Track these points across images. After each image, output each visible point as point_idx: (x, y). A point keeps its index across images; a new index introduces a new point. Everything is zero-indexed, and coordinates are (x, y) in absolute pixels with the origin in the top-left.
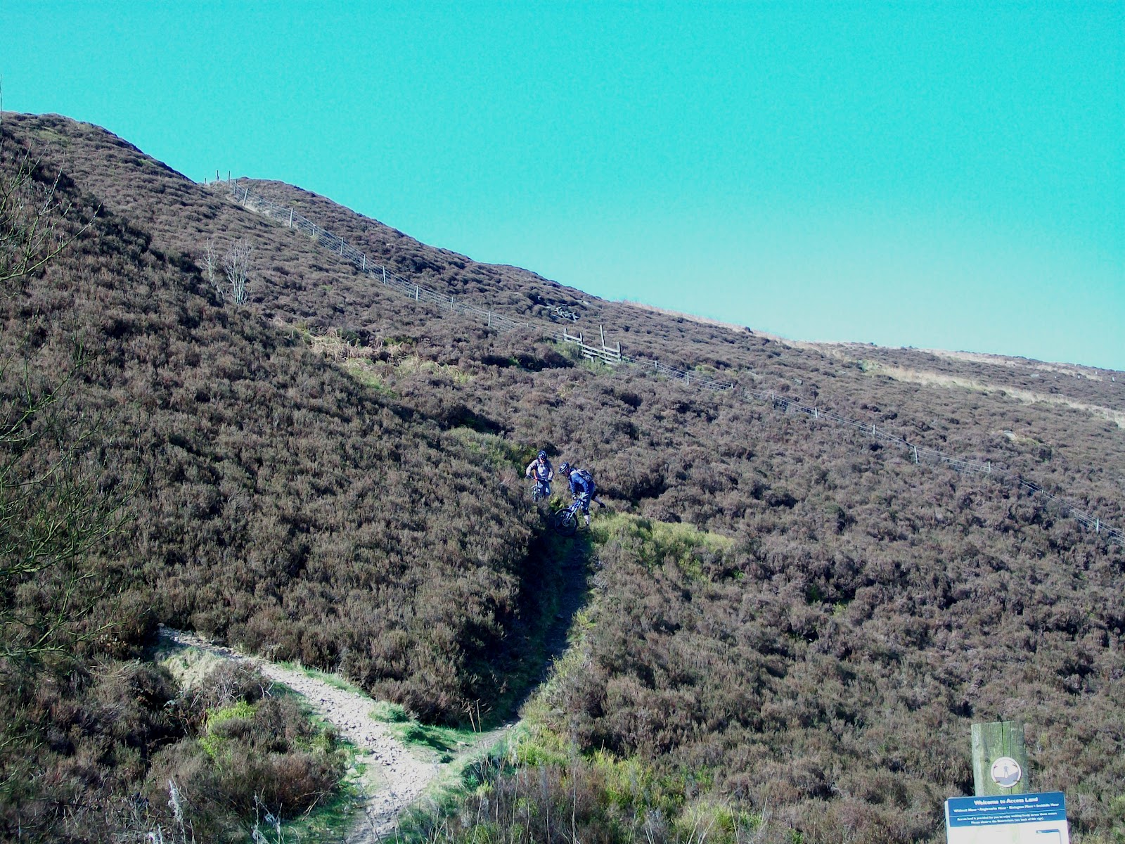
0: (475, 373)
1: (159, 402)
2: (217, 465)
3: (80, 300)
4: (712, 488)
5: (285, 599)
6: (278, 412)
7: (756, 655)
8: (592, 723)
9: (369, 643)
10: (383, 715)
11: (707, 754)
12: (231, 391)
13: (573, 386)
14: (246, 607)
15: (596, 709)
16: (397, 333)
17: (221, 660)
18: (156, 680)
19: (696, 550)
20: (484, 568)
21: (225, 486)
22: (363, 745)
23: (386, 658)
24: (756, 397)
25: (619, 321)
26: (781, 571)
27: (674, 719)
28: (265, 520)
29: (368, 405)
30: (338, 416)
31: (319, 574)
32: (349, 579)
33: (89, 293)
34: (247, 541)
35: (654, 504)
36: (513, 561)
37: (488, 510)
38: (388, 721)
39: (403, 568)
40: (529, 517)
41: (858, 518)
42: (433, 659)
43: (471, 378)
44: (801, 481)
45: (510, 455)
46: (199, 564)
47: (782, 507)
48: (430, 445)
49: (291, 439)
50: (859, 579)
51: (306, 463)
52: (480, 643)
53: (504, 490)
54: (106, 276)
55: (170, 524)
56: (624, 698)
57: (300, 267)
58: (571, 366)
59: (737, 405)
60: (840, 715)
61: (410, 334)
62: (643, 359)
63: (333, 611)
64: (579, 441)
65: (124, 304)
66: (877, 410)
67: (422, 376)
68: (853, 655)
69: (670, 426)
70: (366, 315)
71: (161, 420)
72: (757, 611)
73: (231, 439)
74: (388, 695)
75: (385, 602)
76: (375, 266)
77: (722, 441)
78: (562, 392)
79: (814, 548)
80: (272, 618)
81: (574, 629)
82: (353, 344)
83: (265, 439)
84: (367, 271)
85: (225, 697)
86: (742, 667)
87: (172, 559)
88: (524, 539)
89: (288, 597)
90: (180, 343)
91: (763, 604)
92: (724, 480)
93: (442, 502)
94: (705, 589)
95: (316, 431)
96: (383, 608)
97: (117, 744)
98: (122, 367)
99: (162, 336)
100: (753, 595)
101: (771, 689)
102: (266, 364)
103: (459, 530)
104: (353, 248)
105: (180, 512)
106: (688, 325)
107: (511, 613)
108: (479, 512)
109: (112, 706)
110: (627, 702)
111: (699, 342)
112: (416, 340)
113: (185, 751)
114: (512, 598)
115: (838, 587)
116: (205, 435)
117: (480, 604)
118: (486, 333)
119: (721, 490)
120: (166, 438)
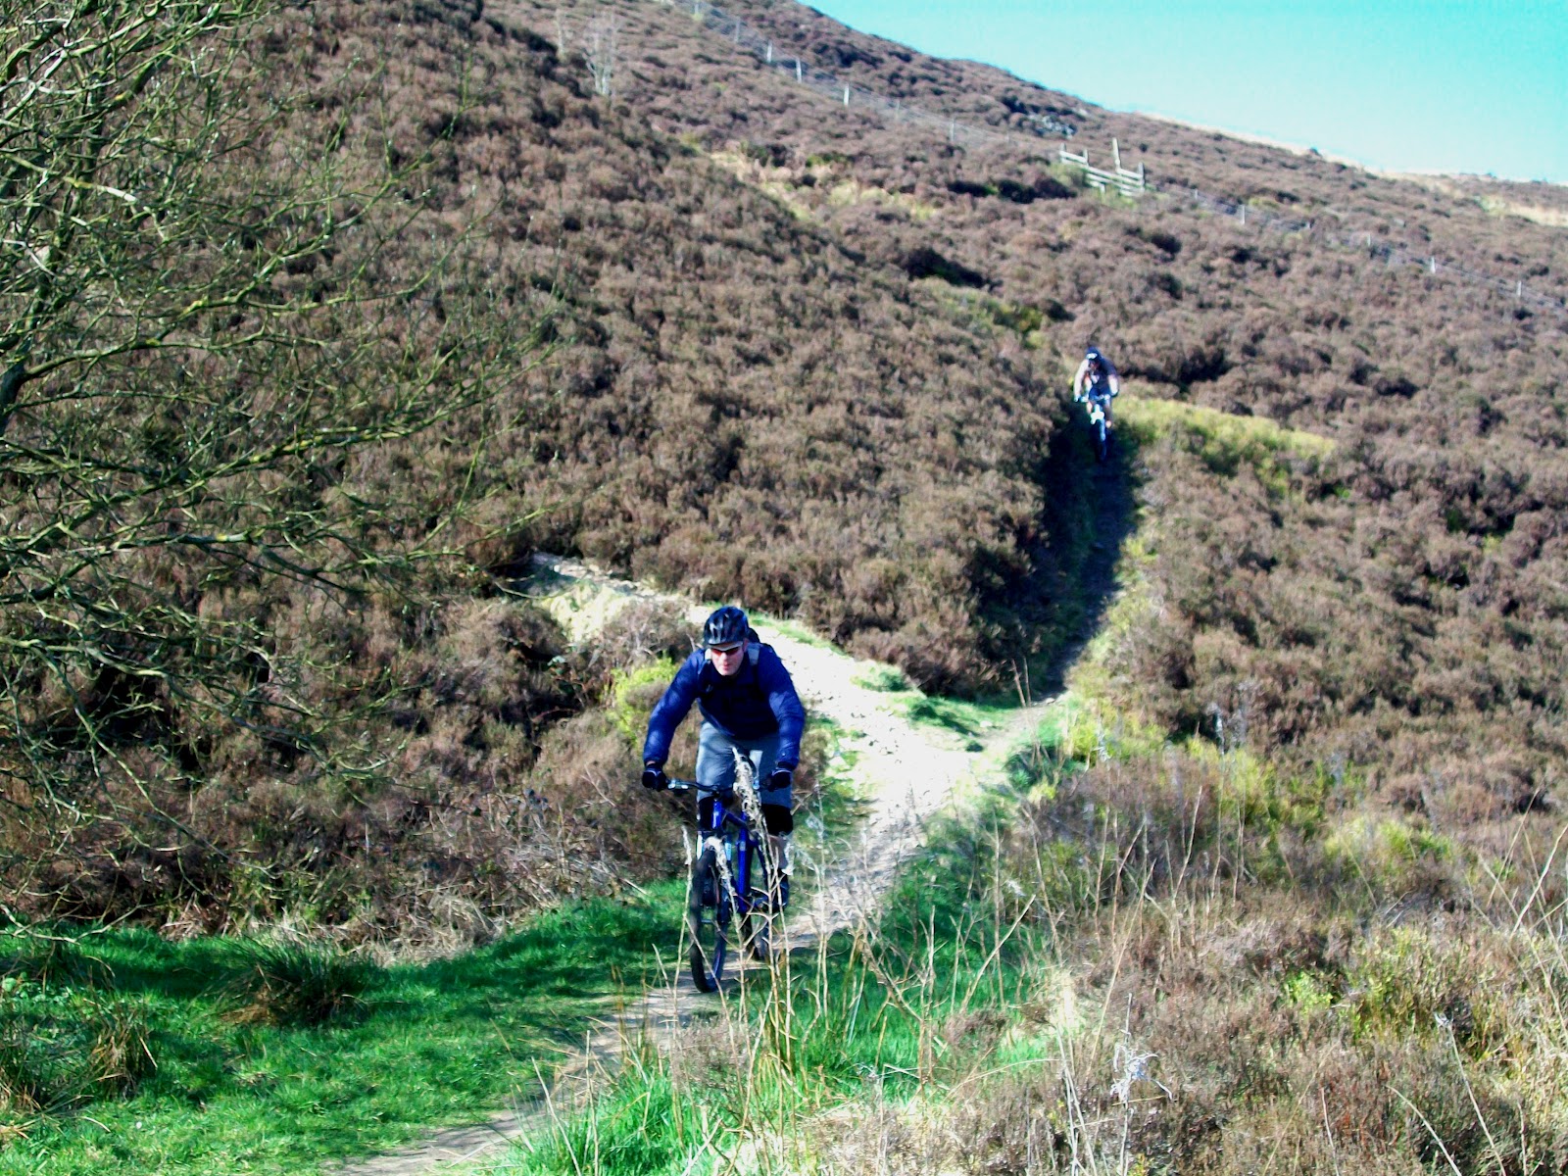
0: (939, 205)
1: (512, 230)
2: (603, 320)
3: (392, 85)
4: (1296, 369)
5: (711, 514)
6: (681, 246)
7: (1391, 606)
8: (1177, 697)
9: (838, 577)
10: (871, 681)
11: (1354, 746)
12: (613, 217)
13: (1080, 224)
14: (656, 523)
15: (1180, 679)
16: (824, 149)
17: (626, 600)
18: (534, 626)
19: (1281, 455)
20: (991, 472)
21: (616, 349)
22: (847, 724)
23: (865, 599)
24: (1344, 242)
25: (1133, 138)
26: (1406, 487)
27: (1297, 694)
28: (677, 400)
29: (806, 240)
30: (767, 254)
31: (758, 478)
32: (802, 484)
33: (402, 76)
34: (653, 429)
35: (1214, 390)
36: (1031, 465)
37: (987, 391)
38: (879, 689)
39: (878, 471)
40: (1046, 402)
41: (1508, 415)
42: (935, 601)
43: (935, 212)
44: (1420, 361)
45: (1002, 320)
46: (585, 461)
47: (1395, 397)
48: (897, 299)
49: (702, 285)
50: (1520, 500)
51: (727, 319)
52: (997, 580)
53: (1007, 365)
54: (428, 53)
55: (540, 403)
56: (1222, 662)
57: (680, 57)
58: (1074, 195)
59: (1316, 251)
60: (1524, 694)
61: (842, 150)
62: (1175, 188)
63: (781, 530)
64: (1098, 301)
65: (452, 91)
66: (1516, 262)
67: (866, 208)
68: (1521, 609)
69: (1224, 281)
70: (778, 123)
71: (517, 254)
72: (1378, 543)
73: (620, 284)
74: (874, 654)
75: (857, 518)
76: (785, 57)
77: (1302, 302)
78: (1066, 231)
79: (1452, 455)
80: (695, 537)
81: (1125, 563)
82: (763, 164)
83: (665, 285)
84: (774, 65)
85: (638, 651)
86: (1377, 620)
87: (544, 454)
88: (1042, 434)
89: (715, 508)
90: (535, 148)
91: (1386, 534)
92: (1311, 357)
93: (922, 377)
94: (1300, 512)
95: (737, 274)
96: (855, 528)
97: (489, 719)
98: (455, 180)
99: (510, 138)
100: (1370, 520)
101: (1421, 654)
102: (659, 180)
103: (952, 419)
104: (752, 31)
105: (553, 385)
106: (1230, 145)
107: (1036, 537)
108: (977, 393)
109: (476, 662)
110: (1225, 667)
111: (1246, 167)
112: (852, 159)
113: (590, 728)
114: (1036, 517)
115: (1488, 511)
116: (581, 278)
117: (993, 523)
118: (950, 150)
119: (1308, 371)
120: (527, 280)
